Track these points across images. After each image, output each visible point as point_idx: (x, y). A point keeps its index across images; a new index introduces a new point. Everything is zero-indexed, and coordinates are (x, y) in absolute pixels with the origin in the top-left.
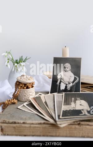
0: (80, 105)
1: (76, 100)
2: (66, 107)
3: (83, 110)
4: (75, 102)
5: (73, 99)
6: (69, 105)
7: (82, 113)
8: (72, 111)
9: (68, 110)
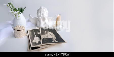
0: (50, 35)
1: (47, 32)
2: (43, 37)
3: (52, 38)
4: (47, 33)
5: (45, 32)
6: (44, 35)
7: (53, 41)
8: (47, 39)
9: (45, 38)
